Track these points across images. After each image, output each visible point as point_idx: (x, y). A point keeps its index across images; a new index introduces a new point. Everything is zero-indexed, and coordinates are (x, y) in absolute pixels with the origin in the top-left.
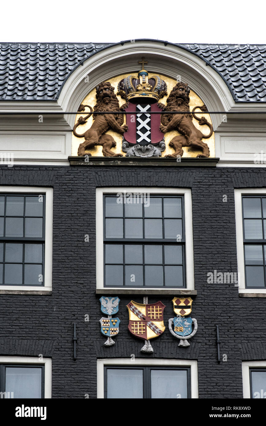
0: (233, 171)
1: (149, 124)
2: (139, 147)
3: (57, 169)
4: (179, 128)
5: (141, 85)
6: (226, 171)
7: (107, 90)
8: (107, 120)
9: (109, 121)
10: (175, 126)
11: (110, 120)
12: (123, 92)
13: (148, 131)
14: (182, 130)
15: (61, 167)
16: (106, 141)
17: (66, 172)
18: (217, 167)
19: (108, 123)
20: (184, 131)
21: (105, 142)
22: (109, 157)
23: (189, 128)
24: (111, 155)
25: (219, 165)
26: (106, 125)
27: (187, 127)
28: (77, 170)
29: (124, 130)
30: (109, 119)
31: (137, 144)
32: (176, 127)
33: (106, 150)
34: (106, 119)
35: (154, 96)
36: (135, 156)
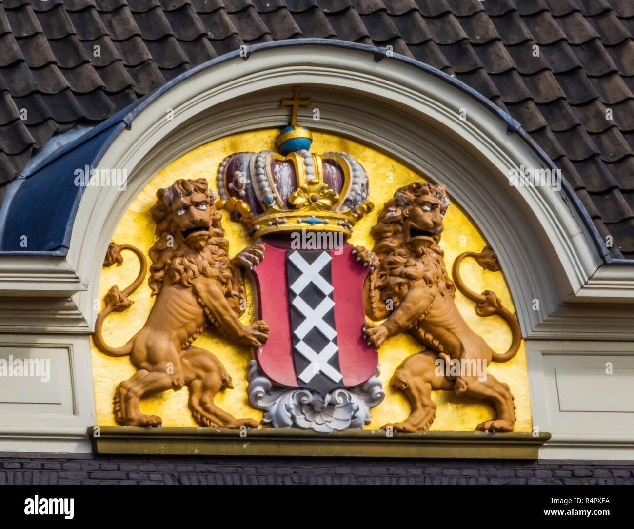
0: (590, 474)
1: (329, 318)
2: (310, 398)
3: (57, 466)
4: (422, 332)
5: (305, 191)
6: (568, 473)
7: (201, 207)
8: (203, 306)
9: (209, 309)
10: (411, 326)
11: (214, 307)
12: (245, 205)
13: (331, 344)
14: (430, 337)
15: (68, 460)
16: (202, 373)
17: (85, 474)
18: (541, 460)
19: (205, 315)
20: (436, 343)
21: (198, 377)
22: (219, 431)
23: (453, 333)
24: (221, 424)
25: (545, 454)
26: (200, 319)
27: (448, 330)
28: (119, 469)
29: (258, 339)
30: (210, 301)
31: (302, 389)
32: (414, 327)
33: (202, 404)
34: (199, 303)
35: (343, 225)
36: (295, 425)
